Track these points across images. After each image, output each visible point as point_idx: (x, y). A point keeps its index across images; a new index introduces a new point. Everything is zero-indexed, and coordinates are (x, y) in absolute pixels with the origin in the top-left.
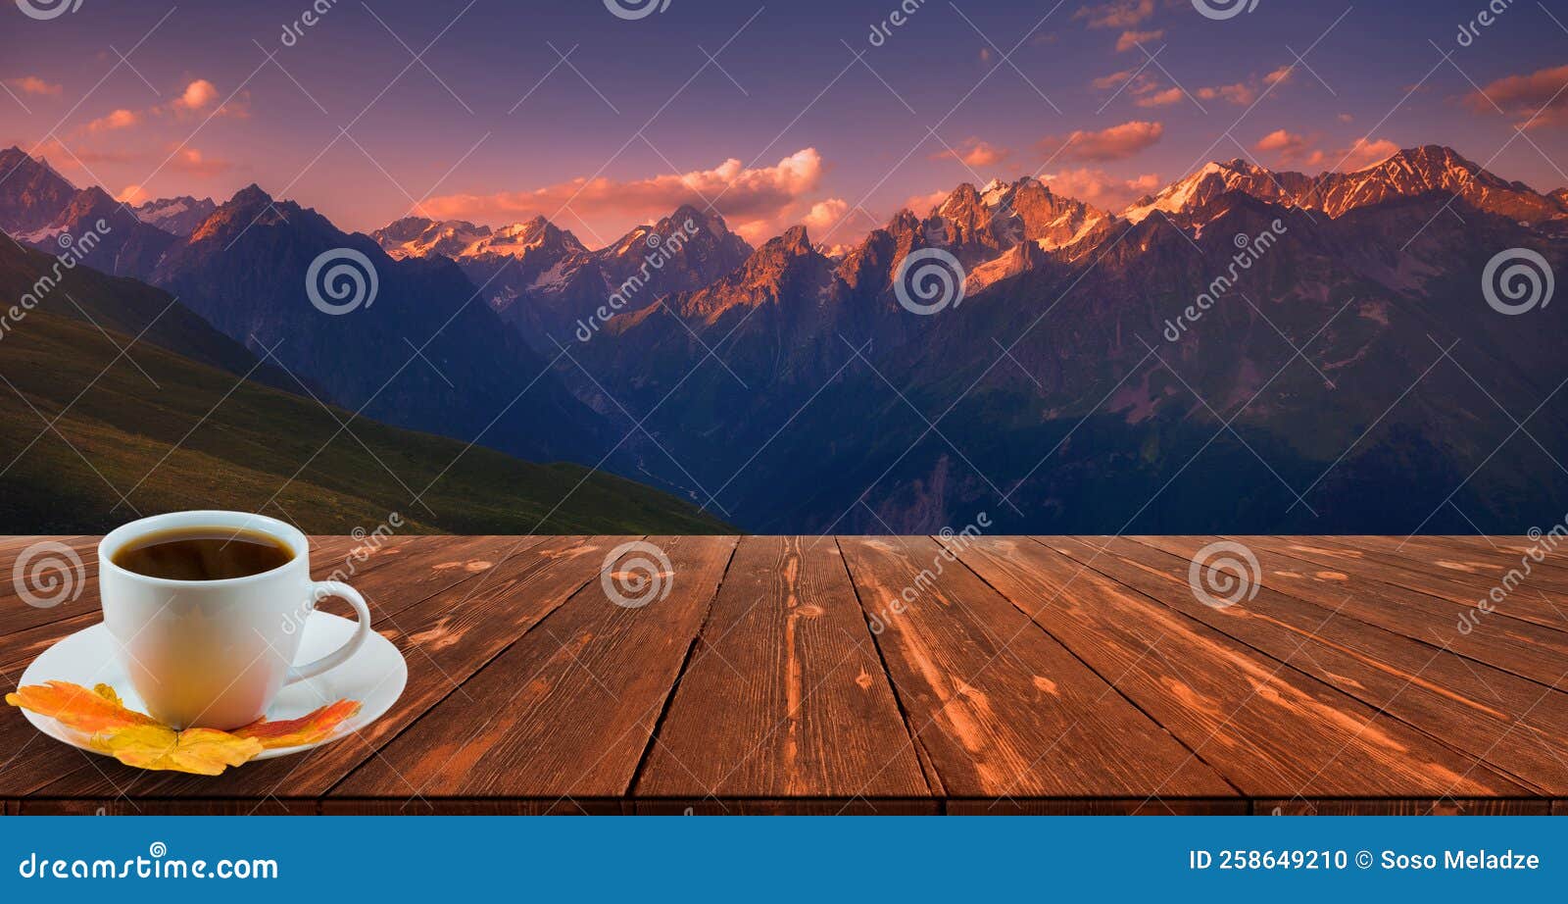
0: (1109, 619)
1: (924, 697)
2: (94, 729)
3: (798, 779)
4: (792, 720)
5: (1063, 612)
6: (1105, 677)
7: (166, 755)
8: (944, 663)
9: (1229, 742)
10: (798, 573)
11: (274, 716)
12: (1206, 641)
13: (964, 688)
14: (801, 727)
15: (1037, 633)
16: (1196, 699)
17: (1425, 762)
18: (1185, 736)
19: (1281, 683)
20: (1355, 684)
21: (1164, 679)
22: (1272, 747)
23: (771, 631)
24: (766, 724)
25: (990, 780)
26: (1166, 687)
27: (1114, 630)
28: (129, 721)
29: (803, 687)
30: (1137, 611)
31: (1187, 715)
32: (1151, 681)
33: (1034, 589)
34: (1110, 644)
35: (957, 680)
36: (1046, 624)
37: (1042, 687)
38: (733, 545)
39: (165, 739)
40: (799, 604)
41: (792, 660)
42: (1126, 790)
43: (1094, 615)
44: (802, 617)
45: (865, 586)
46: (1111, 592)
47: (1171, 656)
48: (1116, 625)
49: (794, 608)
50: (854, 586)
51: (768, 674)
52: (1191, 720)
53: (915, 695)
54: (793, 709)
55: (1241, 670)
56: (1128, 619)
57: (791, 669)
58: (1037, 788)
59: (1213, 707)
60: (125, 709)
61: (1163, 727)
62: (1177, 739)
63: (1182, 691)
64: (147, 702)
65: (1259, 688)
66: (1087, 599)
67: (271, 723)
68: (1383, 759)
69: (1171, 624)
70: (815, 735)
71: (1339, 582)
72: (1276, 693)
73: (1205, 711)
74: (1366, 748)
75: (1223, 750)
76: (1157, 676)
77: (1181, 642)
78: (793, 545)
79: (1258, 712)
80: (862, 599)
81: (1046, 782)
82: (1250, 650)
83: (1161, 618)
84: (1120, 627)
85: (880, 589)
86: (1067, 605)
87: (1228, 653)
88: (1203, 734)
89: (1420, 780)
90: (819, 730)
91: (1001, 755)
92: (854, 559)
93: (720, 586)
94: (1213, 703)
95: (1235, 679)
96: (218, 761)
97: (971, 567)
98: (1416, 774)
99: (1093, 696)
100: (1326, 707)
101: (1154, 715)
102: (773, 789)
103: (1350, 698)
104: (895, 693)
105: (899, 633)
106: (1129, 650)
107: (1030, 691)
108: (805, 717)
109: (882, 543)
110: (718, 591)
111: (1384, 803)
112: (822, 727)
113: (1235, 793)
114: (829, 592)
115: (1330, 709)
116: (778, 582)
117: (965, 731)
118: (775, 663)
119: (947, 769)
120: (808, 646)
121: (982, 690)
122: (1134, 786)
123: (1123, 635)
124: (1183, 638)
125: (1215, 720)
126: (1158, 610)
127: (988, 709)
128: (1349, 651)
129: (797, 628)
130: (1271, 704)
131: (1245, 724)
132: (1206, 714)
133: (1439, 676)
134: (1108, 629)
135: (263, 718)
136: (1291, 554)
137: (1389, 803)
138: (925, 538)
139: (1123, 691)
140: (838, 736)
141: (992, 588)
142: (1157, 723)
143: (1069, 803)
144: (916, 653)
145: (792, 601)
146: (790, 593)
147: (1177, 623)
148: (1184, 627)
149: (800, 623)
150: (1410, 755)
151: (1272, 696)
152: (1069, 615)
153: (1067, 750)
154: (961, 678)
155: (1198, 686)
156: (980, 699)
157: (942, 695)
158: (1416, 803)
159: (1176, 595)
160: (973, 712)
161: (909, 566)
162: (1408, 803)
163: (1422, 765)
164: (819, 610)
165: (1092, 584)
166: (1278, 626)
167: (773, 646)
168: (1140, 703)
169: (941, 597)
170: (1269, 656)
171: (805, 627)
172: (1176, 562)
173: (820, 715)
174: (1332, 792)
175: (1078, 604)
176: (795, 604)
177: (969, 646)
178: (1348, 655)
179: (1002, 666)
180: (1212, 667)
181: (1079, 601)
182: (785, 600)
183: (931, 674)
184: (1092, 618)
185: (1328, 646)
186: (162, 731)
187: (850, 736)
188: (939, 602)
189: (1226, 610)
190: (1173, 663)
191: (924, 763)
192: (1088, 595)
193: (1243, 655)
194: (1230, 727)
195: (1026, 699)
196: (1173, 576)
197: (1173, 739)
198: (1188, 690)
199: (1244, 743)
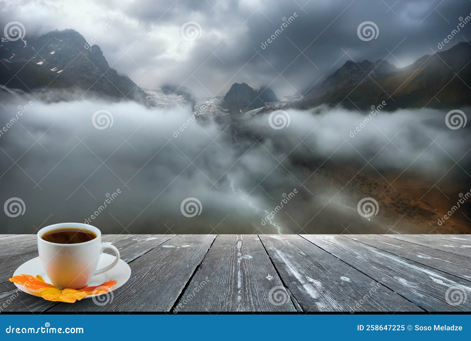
0: (373, 259)
1: (295, 283)
2: (36, 289)
3: (242, 307)
4: (239, 290)
5: (353, 257)
6: (371, 276)
7: (58, 297)
8: (303, 272)
9: (421, 296)
10: (241, 246)
11: (90, 285)
12: (413, 266)
13: (311, 280)
14: (243, 291)
15: (343, 264)
16: (408, 283)
18: (403, 294)
19: (441, 277)
21: (395, 277)
23: (230, 263)
24: (228, 290)
25: (321, 306)
26: (396, 280)
27: (375, 263)
28: (47, 286)
29: (244, 280)
30: (385, 257)
31: (404, 288)
32: (390, 278)
33: (341, 250)
34: (373, 267)
35: (308, 278)
36: (346, 261)
37: (343, 279)
38: (215, 237)
39: (57, 292)
40: (242, 255)
41: (239, 272)
42: (378, 309)
44: (243, 259)
45: (271, 250)
46: (374, 251)
47: (398, 270)
48: (376, 261)
49: (240, 256)
50: (265, 249)
51: (229, 276)
52: (406, 289)
53: (291, 282)
54: (239, 285)
55: (427, 275)
56: (381, 259)
57: (239, 275)
58: (341, 309)
59: (415, 286)
60: (46, 283)
61: (394, 291)
62: (400, 295)
63: (403, 281)
64: (52, 281)
65: (435, 280)
67: (90, 287)
69: (398, 261)
70: (249, 294)
72: (442, 281)
73: (412, 287)
75: (419, 298)
76: (392, 277)
77: (403, 266)
78: (240, 237)
79: (434, 287)
80: (269, 254)
81: (344, 307)
82: (432, 269)
83: (395, 259)
84: (378, 262)
85: (277, 250)
86: (356, 255)
87: (422, 270)
88: (410, 293)
90: (251, 292)
91: (326, 299)
92: (266, 241)
93: (209, 250)
94: (415, 284)
95: (425, 277)
96: (74, 299)
97: (315, 244)
99: (365, 282)
101: (390, 288)
102: (231, 310)
104: (283, 281)
105: (284, 264)
106: (381, 269)
107: (339, 281)
108: (245, 288)
109: (278, 237)
110: (208, 251)
112: (252, 291)
113: (424, 311)
114: (254, 251)
116: (234, 249)
117: (311, 292)
118: (232, 273)
119: (304, 304)
120: (246, 268)
121: (319, 281)
122: (381, 309)
123: (379, 264)
124: (404, 265)
126: (393, 257)
127: (321, 286)
129: (242, 262)
130: (440, 285)
131: (428, 290)
132: (412, 288)
134: (373, 262)
135: (87, 285)
136: (451, 240)
138: (296, 236)
140: (258, 294)
141: (324, 250)
142: (392, 290)
144: (291, 270)
145: (239, 254)
146: (239, 252)
147: (402, 260)
148: (405, 262)
149: (243, 261)
151: (441, 282)
152: (356, 258)
153: (354, 298)
154: (310, 277)
155: (408, 279)
156: (318, 283)
157: (302, 282)
159: (402, 252)
160: (315, 287)
161: (289, 244)
164: (251, 257)
165: (366, 249)
166: (444, 261)
167: (231, 267)
168: (384, 284)
169: (302, 253)
171: (245, 262)
172: (403, 242)
173: (251, 288)
175: (360, 255)
176: (240, 255)
177: (313, 268)
179: (327, 273)
180: (416, 273)
182: (236, 254)
183: (297, 276)
184: (366, 259)
186: (57, 290)
187: (263, 294)
188: (301, 254)
189: (423, 257)
190: (399, 273)
191: (294, 302)
192: (364, 252)
193: (429, 270)
194: (421, 291)
195: (337, 283)
196: (401, 247)
197: (398, 295)
198: (405, 281)
199: (429, 297)
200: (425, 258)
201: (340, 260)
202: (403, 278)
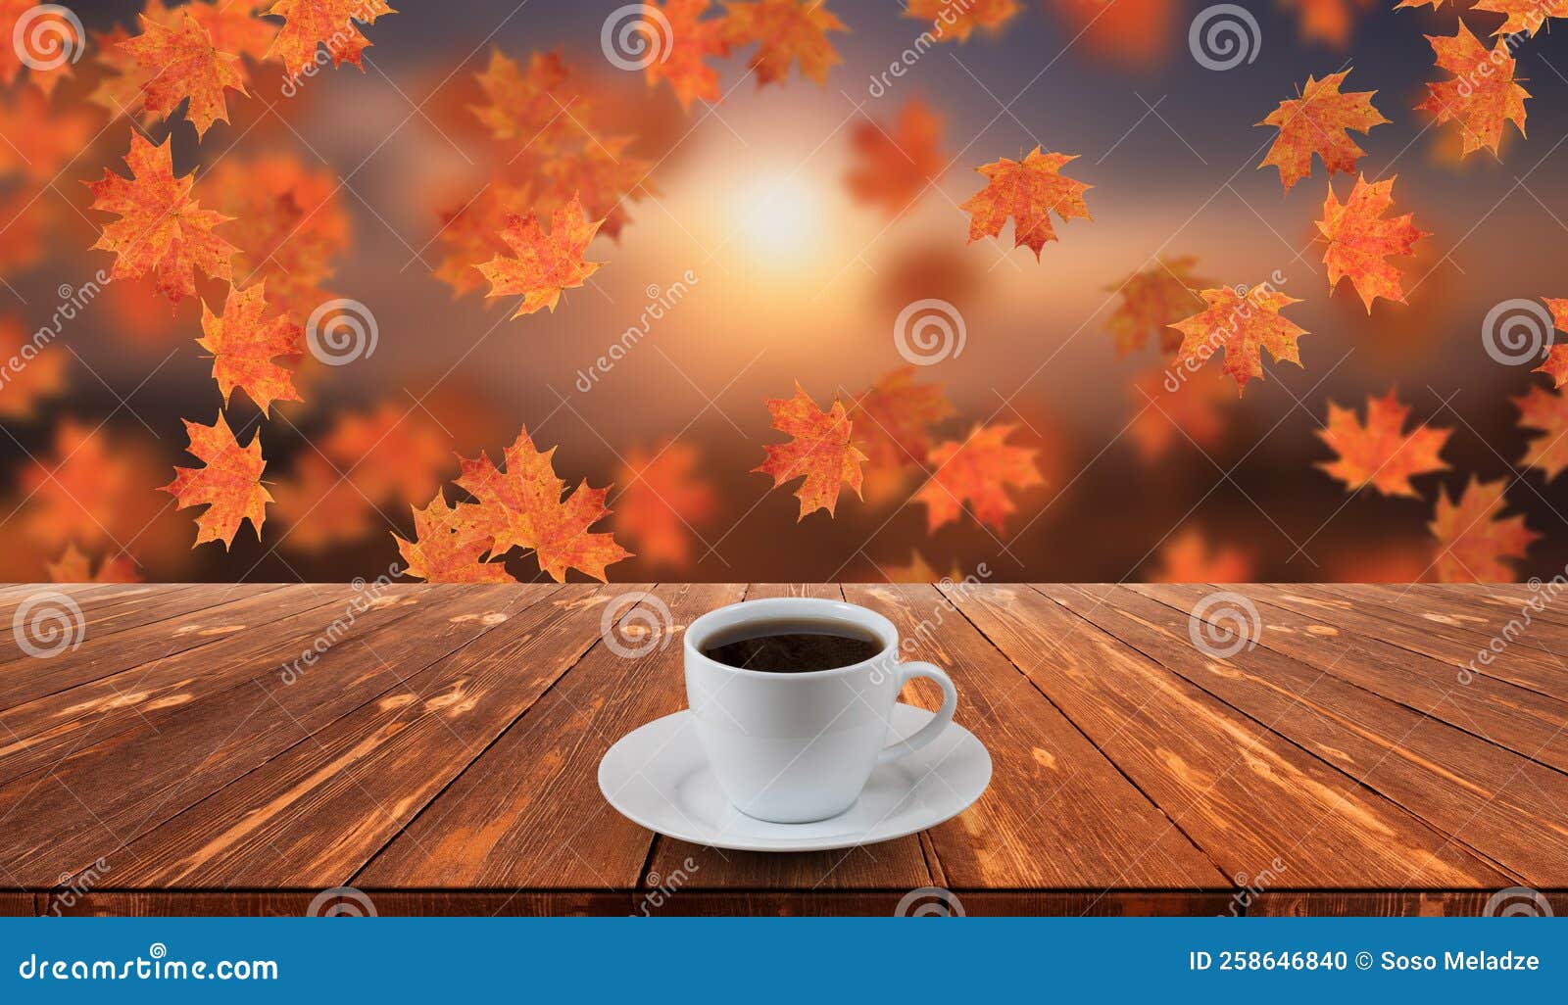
0: (1105, 681)
5: (1060, 672)
6: (1103, 750)
9: (1222, 824)
12: (1200, 706)
15: (1035, 697)
16: (1190, 775)
17: (1412, 848)
18: (1180, 817)
19: (1273, 755)
20: (1345, 756)
21: (1159, 751)
22: (1264, 830)
25: (990, 869)
26: (1161, 760)
27: (1110, 694)
30: (1133, 671)
31: (1182, 794)
32: (1146, 755)
34: (1107, 710)
36: (1044, 687)
37: (1040, 760)
38: (743, 593)
43: (1092, 676)
46: (1108, 649)
47: (1166, 724)
48: (1113, 688)
52: (1184, 797)
55: (1234, 741)
56: (1124, 680)
58: (1036, 879)
59: (1207, 785)
61: (1157, 806)
62: (1172, 822)
63: (1176, 764)
65: (1252, 761)
66: (1085, 657)
68: (1372, 844)
69: (1164, 686)
71: (1329, 638)
72: (1268, 766)
73: (1199, 788)
74: (1356, 832)
75: (1216, 834)
76: (1153, 748)
77: (1175, 707)
78: (799, 594)
79: (1250, 789)
82: (1243, 717)
83: (1156, 680)
84: (1116, 690)
86: (1066, 665)
87: (1221, 721)
88: (1196, 811)
89: (1408, 870)
91: (1001, 841)
94: (1206, 779)
95: (1227, 749)
97: (971, 619)
98: (1404, 862)
99: (1091, 771)
100: (1317, 784)
101: (1149, 793)
103: (1339, 774)
106: (1126, 717)
107: (1030, 765)
109: (886, 593)
111: (1372, 896)
113: (1227, 884)
115: (1320, 787)
119: (949, 856)
122: (1130, 876)
123: (1119, 700)
124: (1177, 703)
125: (1209, 799)
126: (1153, 670)
128: (1337, 719)
130: (1263, 781)
131: (1237, 803)
132: (1200, 792)
133: (1425, 747)
134: (1106, 693)
136: (1283, 606)
137: (1378, 895)
138: (926, 587)
139: (1119, 765)
141: (993, 645)
142: (1153, 803)
143: (1067, 896)
147: (1171, 685)
148: (1180, 691)
150: (1398, 840)
151: (1263, 770)
152: (1066, 676)
153: (1065, 834)
155: (1190, 760)
158: (1404, 896)
159: (1170, 652)
161: (910, 619)
162: (1396, 896)
163: (1410, 852)
165: (1089, 640)
166: (1270, 689)
168: (1135, 778)
169: (942, 656)
170: (1261, 724)
172: (1170, 614)
174: (1323, 883)
175: (1076, 663)
177: (969, 714)
178: (1337, 723)
179: (1002, 735)
180: (1206, 736)
181: (1077, 661)
184: (1090, 680)
185: (1320, 713)
188: (941, 661)
189: (1219, 670)
190: (1168, 733)
191: (926, 849)
192: (1086, 653)
193: (1236, 723)
194: (1223, 807)
195: (1025, 775)
196: (1169, 631)
197: (1168, 821)
198: (1183, 764)
199: (1237, 826)
200: (1225, 674)
201: (1031, 682)
202: (1178, 752)
